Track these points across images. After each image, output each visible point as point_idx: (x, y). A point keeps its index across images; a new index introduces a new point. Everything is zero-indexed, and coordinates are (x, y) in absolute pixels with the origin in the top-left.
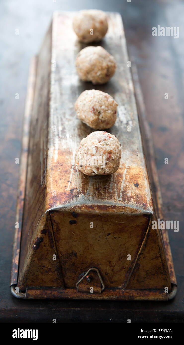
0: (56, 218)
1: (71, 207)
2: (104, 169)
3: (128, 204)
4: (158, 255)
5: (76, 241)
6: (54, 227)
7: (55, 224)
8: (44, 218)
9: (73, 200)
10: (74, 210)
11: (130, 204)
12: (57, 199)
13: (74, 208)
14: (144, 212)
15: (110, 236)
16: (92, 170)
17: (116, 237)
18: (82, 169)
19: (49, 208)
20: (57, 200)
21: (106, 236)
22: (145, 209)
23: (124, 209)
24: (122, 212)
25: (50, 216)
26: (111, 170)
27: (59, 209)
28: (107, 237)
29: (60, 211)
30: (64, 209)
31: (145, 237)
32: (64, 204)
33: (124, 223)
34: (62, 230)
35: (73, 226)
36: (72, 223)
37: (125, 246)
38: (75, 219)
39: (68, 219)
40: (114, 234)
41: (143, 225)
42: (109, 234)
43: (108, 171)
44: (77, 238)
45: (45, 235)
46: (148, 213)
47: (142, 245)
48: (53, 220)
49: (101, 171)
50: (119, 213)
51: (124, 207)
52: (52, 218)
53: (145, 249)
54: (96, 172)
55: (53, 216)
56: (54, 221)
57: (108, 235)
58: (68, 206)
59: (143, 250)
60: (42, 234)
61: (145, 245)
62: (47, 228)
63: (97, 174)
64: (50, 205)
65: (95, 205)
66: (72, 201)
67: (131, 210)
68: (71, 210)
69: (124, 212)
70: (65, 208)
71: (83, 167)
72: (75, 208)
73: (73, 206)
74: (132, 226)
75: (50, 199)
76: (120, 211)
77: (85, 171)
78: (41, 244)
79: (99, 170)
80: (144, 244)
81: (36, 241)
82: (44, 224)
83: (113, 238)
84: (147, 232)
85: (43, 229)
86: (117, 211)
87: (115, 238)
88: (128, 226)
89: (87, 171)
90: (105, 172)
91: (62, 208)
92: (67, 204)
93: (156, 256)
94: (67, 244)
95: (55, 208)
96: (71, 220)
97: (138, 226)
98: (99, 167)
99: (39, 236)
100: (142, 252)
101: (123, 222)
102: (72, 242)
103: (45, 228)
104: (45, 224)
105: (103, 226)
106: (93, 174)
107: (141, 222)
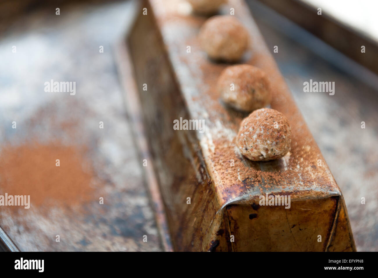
0: (234, 213)
1: (250, 198)
2: (274, 151)
3: (311, 187)
4: (349, 245)
5: (257, 239)
6: (231, 225)
7: (232, 221)
8: (220, 215)
9: (249, 190)
10: (254, 200)
11: (313, 187)
12: (231, 191)
13: (253, 198)
14: (331, 194)
15: (295, 227)
16: (260, 153)
17: (302, 229)
18: (248, 153)
19: (225, 203)
20: (231, 193)
21: (290, 229)
22: (331, 190)
23: (308, 193)
24: (308, 196)
25: (227, 212)
26: (282, 152)
27: (237, 202)
28: (292, 229)
29: (238, 204)
30: (243, 201)
31: (334, 224)
32: (240, 196)
33: (311, 209)
34: (240, 228)
35: (254, 220)
36: (252, 217)
37: (312, 238)
38: (256, 212)
39: (248, 213)
40: (299, 225)
41: (331, 210)
42: (294, 226)
43: (278, 153)
44: (258, 236)
45: (222, 236)
46: (335, 194)
47: (331, 235)
48: (230, 216)
49: (270, 153)
50: (304, 198)
51: (308, 191)
52: (229, 214)
53: (335, 239)
54: (264, 154)
55: (230, 212)
56: (232, 218)
57: (292, 228)
58: (246, 197)
59: (333, 240)
60: (218, 236)
61: (335, 234)
62: (224, 228)
63: (265, 157)
64: (224, 200)
65: (276, 193)
66: (248, 192)
67: (317, 193)
68: (250, 201)
69: (310, 196)
70: (244, 199)
71: (248, 150)
72: (255, 198)
73: (252, 196)
74: (320, 213)
75: (223, 193)
76: (305, 195)
77: (252, 154)
78: (217, 248)
79: (268, 152)
80: (333, 233)
81: (211, 246)
82: (220, 223)
83: (299, 230)
84: (336, 218)
85: (219, 229)
86: (302, 196)
87: (300, 230)
88: (315, 212)
89: (254, 154)
90: (275, 154)
91: (241, 200)
92: (245, 196)
93: (347, 247)
94: (246, 245)
95: (232, 201)
96: (251, 213)
97: (325, 211)
98: (268, 148)
99: (214, 239)
100: (331, 243)
101: (309, 208)
102: (253, 241)
103: (221, 228)
104: (222, 223)
105: (287, 217)
106: (261, 158)
107: (329, 207)
